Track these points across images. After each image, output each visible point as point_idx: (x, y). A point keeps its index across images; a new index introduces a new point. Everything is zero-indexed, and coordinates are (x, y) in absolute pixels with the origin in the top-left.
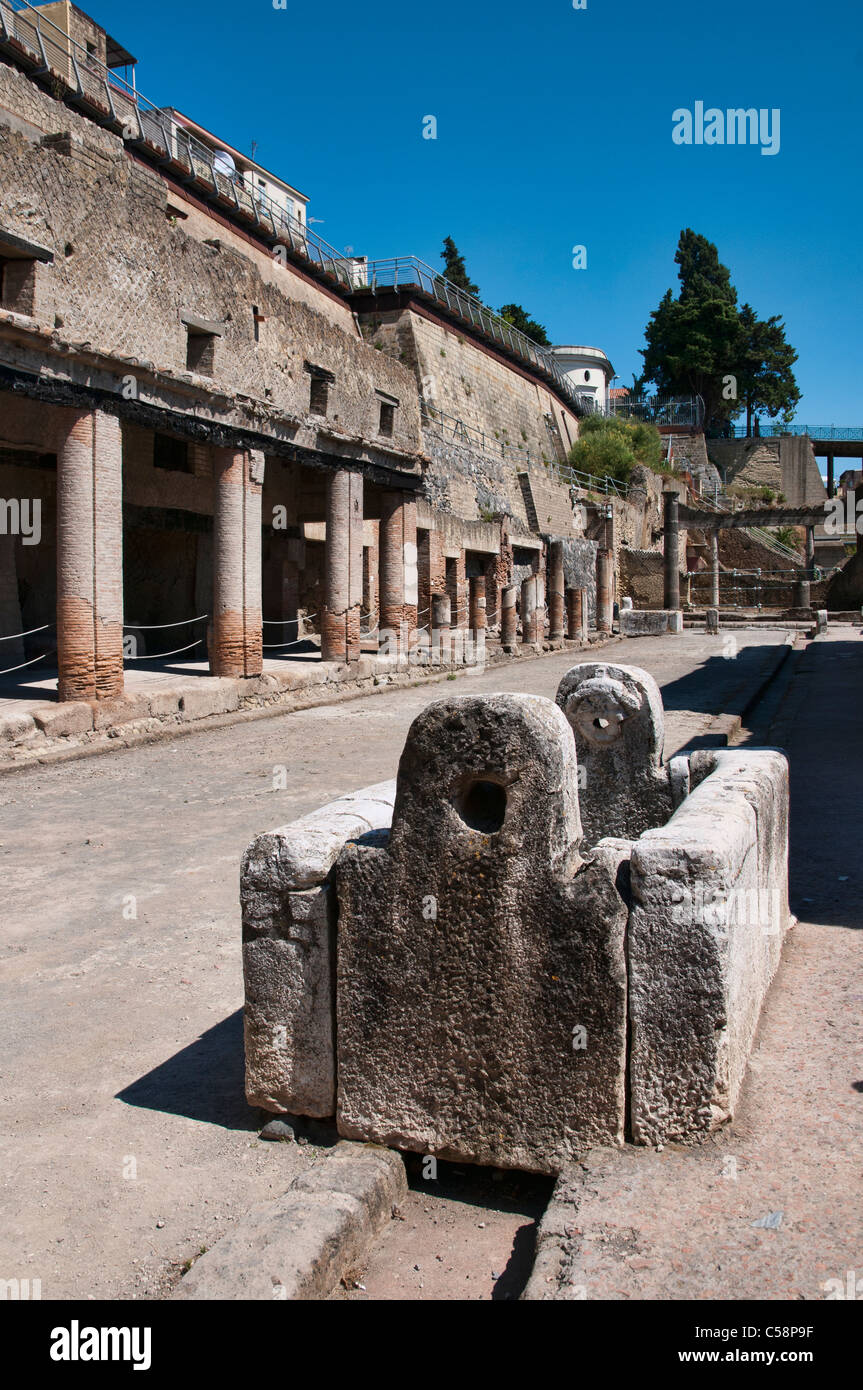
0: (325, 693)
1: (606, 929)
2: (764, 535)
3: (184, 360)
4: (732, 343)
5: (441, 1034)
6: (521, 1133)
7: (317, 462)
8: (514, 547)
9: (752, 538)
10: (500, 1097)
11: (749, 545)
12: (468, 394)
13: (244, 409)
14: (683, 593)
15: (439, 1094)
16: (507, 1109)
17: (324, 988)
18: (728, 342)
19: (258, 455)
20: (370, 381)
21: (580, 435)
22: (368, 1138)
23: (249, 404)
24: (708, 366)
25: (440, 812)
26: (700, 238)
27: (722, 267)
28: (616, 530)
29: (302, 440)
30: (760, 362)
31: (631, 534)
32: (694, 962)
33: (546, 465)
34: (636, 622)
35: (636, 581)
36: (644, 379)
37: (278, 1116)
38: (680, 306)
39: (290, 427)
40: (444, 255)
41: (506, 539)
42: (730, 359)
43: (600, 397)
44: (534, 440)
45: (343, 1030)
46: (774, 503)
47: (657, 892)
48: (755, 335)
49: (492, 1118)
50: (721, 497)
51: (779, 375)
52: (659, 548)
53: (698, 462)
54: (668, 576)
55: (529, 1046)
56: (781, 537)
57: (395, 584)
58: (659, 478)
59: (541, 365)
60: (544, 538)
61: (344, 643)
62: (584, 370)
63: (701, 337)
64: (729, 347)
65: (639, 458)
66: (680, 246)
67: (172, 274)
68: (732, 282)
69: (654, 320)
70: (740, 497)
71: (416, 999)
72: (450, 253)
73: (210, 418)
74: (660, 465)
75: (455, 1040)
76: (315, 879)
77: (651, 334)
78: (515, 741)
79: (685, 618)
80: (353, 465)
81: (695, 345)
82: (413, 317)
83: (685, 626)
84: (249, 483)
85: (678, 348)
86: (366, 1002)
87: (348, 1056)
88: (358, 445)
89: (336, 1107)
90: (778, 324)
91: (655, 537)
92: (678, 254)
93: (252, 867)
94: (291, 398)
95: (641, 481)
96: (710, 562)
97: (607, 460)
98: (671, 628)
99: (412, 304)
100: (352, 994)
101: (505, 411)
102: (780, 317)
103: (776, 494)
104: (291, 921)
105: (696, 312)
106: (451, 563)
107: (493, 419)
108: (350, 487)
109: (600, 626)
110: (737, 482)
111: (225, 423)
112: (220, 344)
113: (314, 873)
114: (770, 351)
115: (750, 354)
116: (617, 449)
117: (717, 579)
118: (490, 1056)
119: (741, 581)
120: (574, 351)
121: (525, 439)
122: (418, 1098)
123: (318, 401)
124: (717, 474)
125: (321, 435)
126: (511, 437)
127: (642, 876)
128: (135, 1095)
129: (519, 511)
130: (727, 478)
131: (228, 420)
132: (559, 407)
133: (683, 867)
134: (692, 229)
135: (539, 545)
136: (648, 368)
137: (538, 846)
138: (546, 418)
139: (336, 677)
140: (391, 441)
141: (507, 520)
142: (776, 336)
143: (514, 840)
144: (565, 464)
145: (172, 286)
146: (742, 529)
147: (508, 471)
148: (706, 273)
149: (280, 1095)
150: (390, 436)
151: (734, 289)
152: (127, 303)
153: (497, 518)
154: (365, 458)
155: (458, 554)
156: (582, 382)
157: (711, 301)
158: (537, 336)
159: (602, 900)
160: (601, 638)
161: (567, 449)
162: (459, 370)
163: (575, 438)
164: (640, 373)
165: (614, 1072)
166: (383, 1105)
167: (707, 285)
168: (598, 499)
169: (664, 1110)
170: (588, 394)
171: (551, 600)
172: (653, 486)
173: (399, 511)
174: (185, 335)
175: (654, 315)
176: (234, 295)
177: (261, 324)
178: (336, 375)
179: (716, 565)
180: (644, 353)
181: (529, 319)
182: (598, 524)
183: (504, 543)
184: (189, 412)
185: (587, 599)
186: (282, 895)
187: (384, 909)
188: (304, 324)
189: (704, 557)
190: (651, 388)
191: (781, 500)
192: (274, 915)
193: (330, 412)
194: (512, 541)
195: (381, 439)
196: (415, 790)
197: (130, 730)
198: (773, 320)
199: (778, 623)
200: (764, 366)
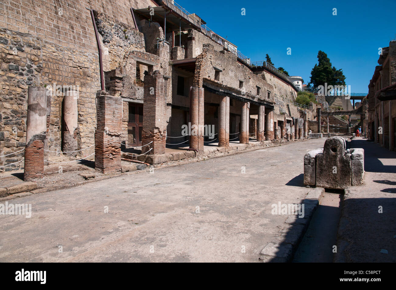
0: (258, 147)
1: (349, 162)
2: (339, 117)
3: (239, 87)
4: (331, 75)
5: (329, 174)
6: (339, 185)
7: (257, 104)
8: (287, 120)
9: (336, 118)
10: (336, 181)
11: (335, 119)
12: (275, 88)
13: (247, 95)
14: (322, 130)
15: (329, 181)
16: (337, 182)
17: (314, 170)
18: (330, 75)
19: (249, 103)
20: (266, 88)
21: (297, 96)
22: (320, 186)
23: (248, 94)
24: (325, 80)
25: (329, 150)
26: (323, 52)
27: (328, 59)
28: (307, 116)
29: (256, 100)
30: (337, 79)
31: (310, 117)
32: (359, 166)
33: (291, 102)
34: (312, 135)
35: (311, 127)
36: (311, 83)
37: (308, 185)
38: (319, 67)
39: (254, 98)
40: (266, 58)
41: (285, 118)
42: (330, 79)
43: (301, 87)
44: (288, 97)
45: (317, 175)
46: (341, 110)
47: (355, 158)
48: (336, 74)
49: (335, 184)
50: (329, 109)
51: (342, 82)
52: (315, 120)
53: (323, 101)
54: (319, 126)
55: (340, 175)
56: (342, 117)
57: (269, 127)
58: (315, 105)
59: (288, 80)
60: (292, 118)
61: (261, 138)
62: (297, 81)
63: (323, 74)
64: (330, 76)
65: (311, 100)
66: (318, 54)
67: (237, 72)
68: (330, 62)
69: (313, 70)
70: (333, 109)
71: (326, 171)
72: (268, 57)
73: (242, 97)
74: (315, 102)
75: (331, 175)
76: (313, 158)
77: (312, 73)
78: (338, 142)
79: (323, 135)
80: (263, 104)
81: (322, 75)
82: (265, 72)
83: (323, 137)
84: (247, 108)
85: (318, 76)
86: (320, 171)
87: (317, 178)
88: (264, 101)
89: (316, 183)
90: (341, 71)
91: (315, 117)
92: (318, 56)
93: (305, 157)
94: (254, 92)
95: (312, 105)
96: (327, 123)
97: (304, 101)
98: (320, 137)
99: (264, 70)
100: (318, 171)
101: (283, 91)
102: (341, 69)
103: (341, 108)
104: (310, 163)
105: (322, 68)
106: (275, 123)
107: (280, 93)
108: (262, 108)
109: (304, 136)
110: (332, 105)
111: (244, 97)
112: (244, 83)
113: (313, 157)
114: (339, 77)
115: (335, 77)
116: (306, 99)
117: (328, 127)
118: (335, 177)
119: (334, 127)
120: (295, 77)
121: (287, 97)
122: (326, 182)
123: (258, 93)
124: (328, 104)
125: (258, 99)
126: (284, 96)
127: (353, 157)
128: (287, 184)
129: (287, 112)
130: (330, 104)
131: (245, 97)
132: (293, 90)
133: (358, 156)
134: (321, 50)
135: (291, 119)
136: (311, 80)
137: (341, 154)
138: (291, 92)
139: (260, 144)
140: (269, 100)
141: (285, 114)
142: (341, 73)
143: (338, 153)
144: (295, 102)
145: (237, 74)
146: (334, 116)
147: (285, 104)
148: (324, 60)
149: (308, 183)
150: (269, 99)
151: (331, 63)
152: (231, 78)
153: (283, 114)
154: (265, 103)
155: (276, 121)
156: (297, 84)
157: (326, 66)
158: (286, 73)
159: (349, 159)
160: (305, 139)
161: (295, 99)
162: (274, 83)
163: (296, 97)
164: (310, 81)
165: (350, 178)
166: (322, 183)
167: (325, 62)
168: (303, 110)
169: (356, 182)
170: (298, 86)
171: (296, 130)
172: (314, 107)
173: (270, 113)
174: (239, 82)
175: (313, 69)
176: (246, 75)
177: (250, 79)
178: (261, 88)
179: (328, 124)
180: (311, 77)
181: (284, 70)
182: (303, 115)
183: (285, 119)
184: (239, 96)
185: (302, 130)
186: (309, 160)
187: (322, 161)
188: (256, 79)
189: (325, 122)
190: (312, 85)
191: (342, 109)
192: (308, 162)
193: (260, 95)
194: (287, 118)
195: (268, 99)
196: (326, 148)
197: (231, 152)
198: (340, 70)
199: (343, 136)
200: (338, 80)
